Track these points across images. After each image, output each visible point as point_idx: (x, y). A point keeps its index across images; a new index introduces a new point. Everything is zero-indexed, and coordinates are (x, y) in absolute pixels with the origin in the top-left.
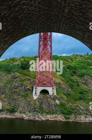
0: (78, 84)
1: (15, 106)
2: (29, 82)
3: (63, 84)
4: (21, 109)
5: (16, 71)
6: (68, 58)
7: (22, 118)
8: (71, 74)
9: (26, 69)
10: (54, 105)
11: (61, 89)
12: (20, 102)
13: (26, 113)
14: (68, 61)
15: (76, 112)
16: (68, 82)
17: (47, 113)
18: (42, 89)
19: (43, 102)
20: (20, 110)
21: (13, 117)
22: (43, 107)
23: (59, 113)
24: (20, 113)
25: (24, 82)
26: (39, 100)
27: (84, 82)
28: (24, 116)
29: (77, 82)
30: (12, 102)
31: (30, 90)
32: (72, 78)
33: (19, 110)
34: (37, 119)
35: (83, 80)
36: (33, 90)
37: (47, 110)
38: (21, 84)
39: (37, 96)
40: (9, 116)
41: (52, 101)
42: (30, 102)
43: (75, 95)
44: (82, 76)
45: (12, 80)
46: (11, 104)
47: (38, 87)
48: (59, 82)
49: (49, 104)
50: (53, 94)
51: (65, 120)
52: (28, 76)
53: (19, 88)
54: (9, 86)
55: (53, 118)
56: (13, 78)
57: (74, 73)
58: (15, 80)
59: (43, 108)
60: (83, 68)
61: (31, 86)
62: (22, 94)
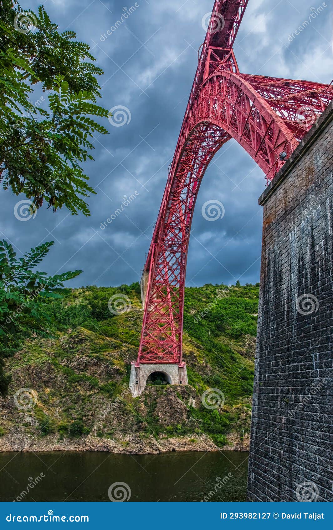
0: (233, 355)
1: (84, 418)
2: (116, 353)
3: (200, 356)
4: (101, 426)
5: (80, 324)
6: (200, 293)
7: (105, 450)
8: (212, 331)
9: (105, 319)
10: (185, 410)
11: (195, 369)
12: (97, 405)
13: (116, 436)
14: (200, 301)
15: (240, 427)
16: (210, 351)
17: (170, 433)
18: (152, 371)
19: (157, 403)
20: (99, 427)
21: (81, 448)
22: (158, 416)
23: (200, 431)
24: (100, 435)
25: (105, 353)
26: (146, 399)
27: (244, 350)
28: (111, 443)
29: (229, 351)
30: (73, 407)
31: (121, 374)
32: (216, 341)
33: (96, 428)
34: (147, 450)
35: (241, 346)
36: (129, 373)
37: (168, 425)
38: (97, 358)
39: (140, 389)
40: (68, 447)
41: (180, 401)
42: (125, 405)
43: (232, 382)
44: (237, 336)
45: (73, 348)
46: (72, 411)
47: (142, 366)
48: (191, 353)
49: (174, 408)
50: (181, 382)
51: (214, 448)
52: (111, 336)
53: (93, 369)
54: (63, 364)
55: (185, 444)
56: (74, 343)
57: (220, 328)
58: (79, 347)
59: (158, 420)
60: (238, 317)
61: (123, 363)
62: (102, 384)
